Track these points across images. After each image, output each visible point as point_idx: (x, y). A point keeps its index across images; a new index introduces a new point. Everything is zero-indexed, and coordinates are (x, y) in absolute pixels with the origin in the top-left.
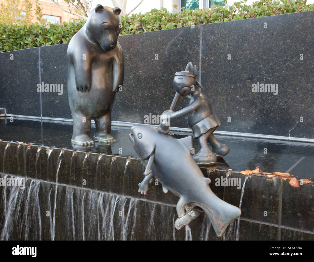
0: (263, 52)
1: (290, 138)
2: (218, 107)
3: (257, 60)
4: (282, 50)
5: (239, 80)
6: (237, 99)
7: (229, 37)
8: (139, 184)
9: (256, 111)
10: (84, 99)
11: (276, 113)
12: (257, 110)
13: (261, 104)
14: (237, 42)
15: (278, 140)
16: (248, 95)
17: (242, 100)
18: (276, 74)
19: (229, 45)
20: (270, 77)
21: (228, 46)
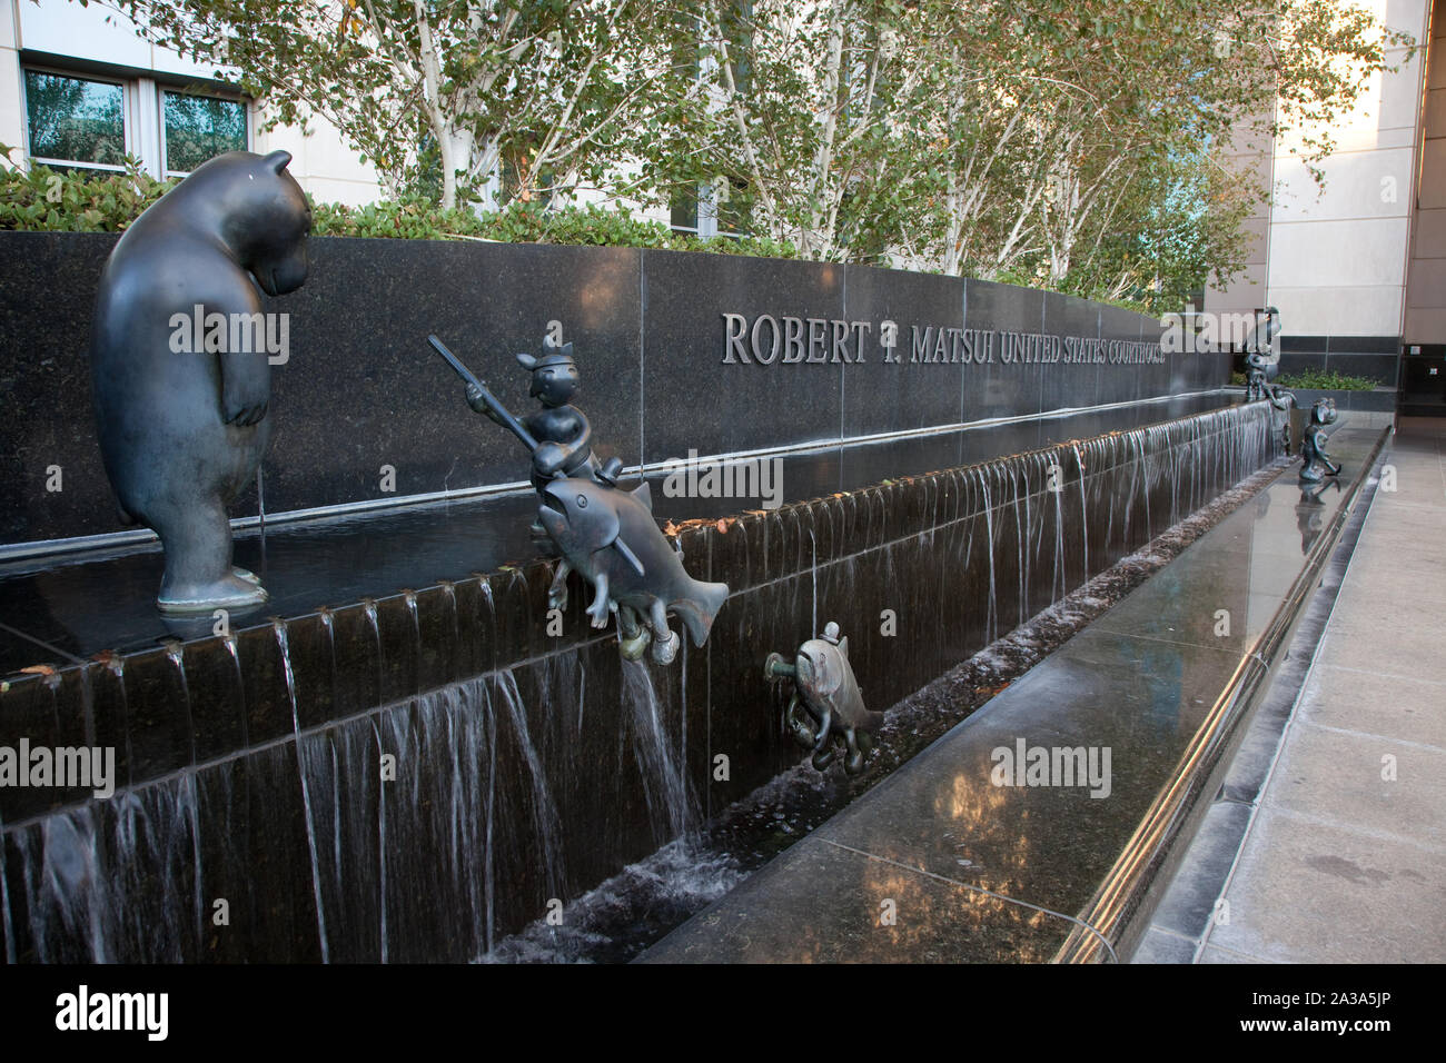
0: (392, 314)
1: (448, 493)
2: (306, 450)
3: (381, 332)
4: (424, 312)
5: (348, 377)
6: (347, 422)
7: (320, 275)
8: (589, 610)
9: (385, 447)
10: (243, 452)
11: (423, 446)
12: (387, 445)
13: (394, 430)
14: (338, 289)
15: (429, 501)
16: (369, 412)
17: (357, 425)
18: (417, 362)
19: (322, 295)
20: (407, 370)
21: (319, 298)
